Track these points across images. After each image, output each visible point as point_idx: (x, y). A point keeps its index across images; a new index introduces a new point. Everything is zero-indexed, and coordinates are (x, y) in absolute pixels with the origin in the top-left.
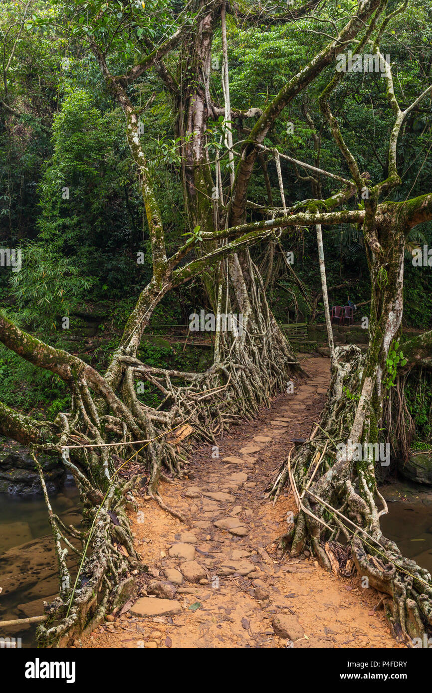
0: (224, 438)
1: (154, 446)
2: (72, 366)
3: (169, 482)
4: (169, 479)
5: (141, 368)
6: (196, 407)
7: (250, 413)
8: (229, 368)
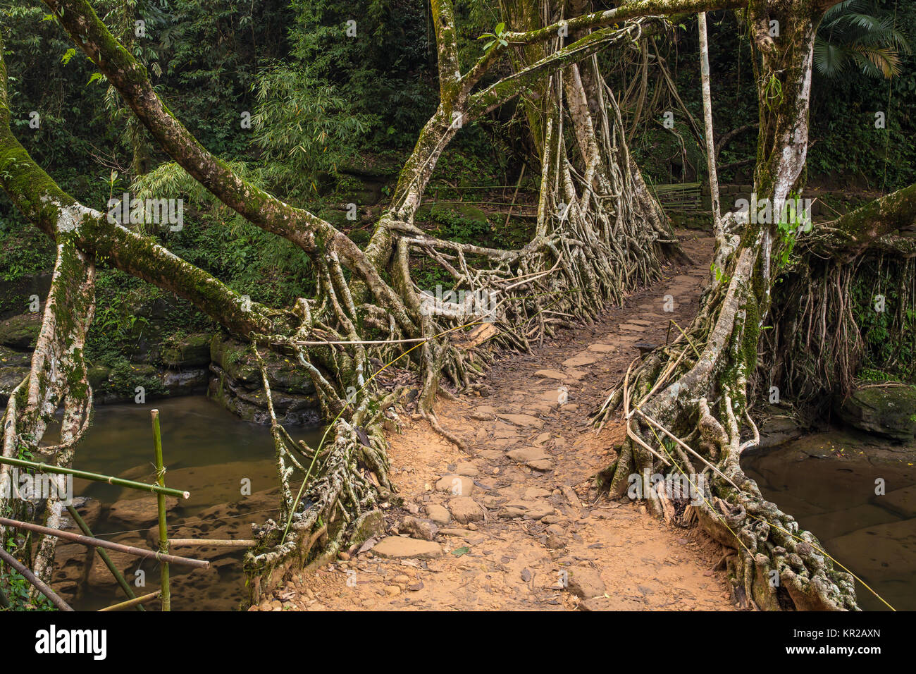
0: (544, 346)
1: (432, 348)
2: (317, 232)
3: (451, 399)
4: (450, 394)
5: (420, 239)
6: (504, 299)
7: (588, 311)
8: (559, 245)
